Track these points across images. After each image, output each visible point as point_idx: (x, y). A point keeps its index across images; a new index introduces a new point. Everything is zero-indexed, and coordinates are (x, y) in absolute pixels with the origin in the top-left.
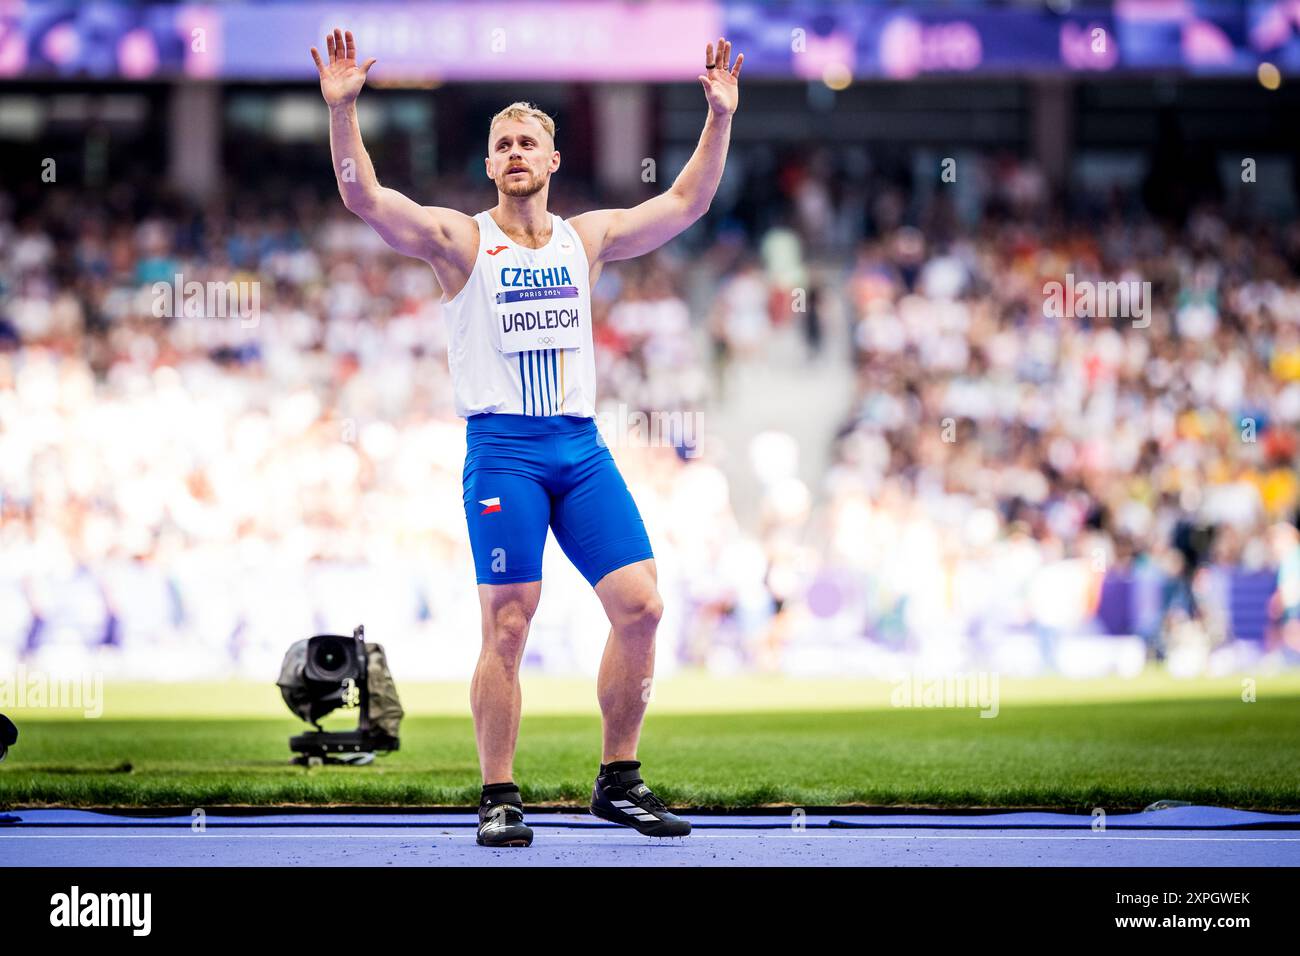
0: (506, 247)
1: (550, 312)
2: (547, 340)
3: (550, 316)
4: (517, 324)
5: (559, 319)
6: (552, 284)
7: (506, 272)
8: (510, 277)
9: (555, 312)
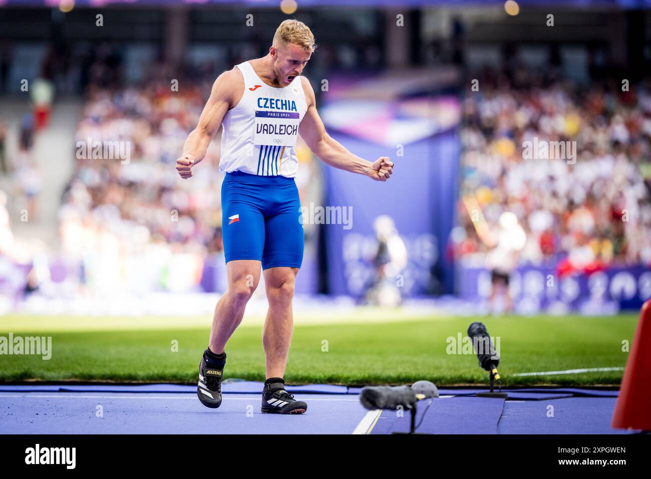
0: (260, 86)
1: (282, 126)
2: (278, 141)
3: (282, 128)
4: (264, 130)
5: (286, 130)
6: (286, 109)
7: (260, 100)
8: (262, 103)
9: (285, 126)
